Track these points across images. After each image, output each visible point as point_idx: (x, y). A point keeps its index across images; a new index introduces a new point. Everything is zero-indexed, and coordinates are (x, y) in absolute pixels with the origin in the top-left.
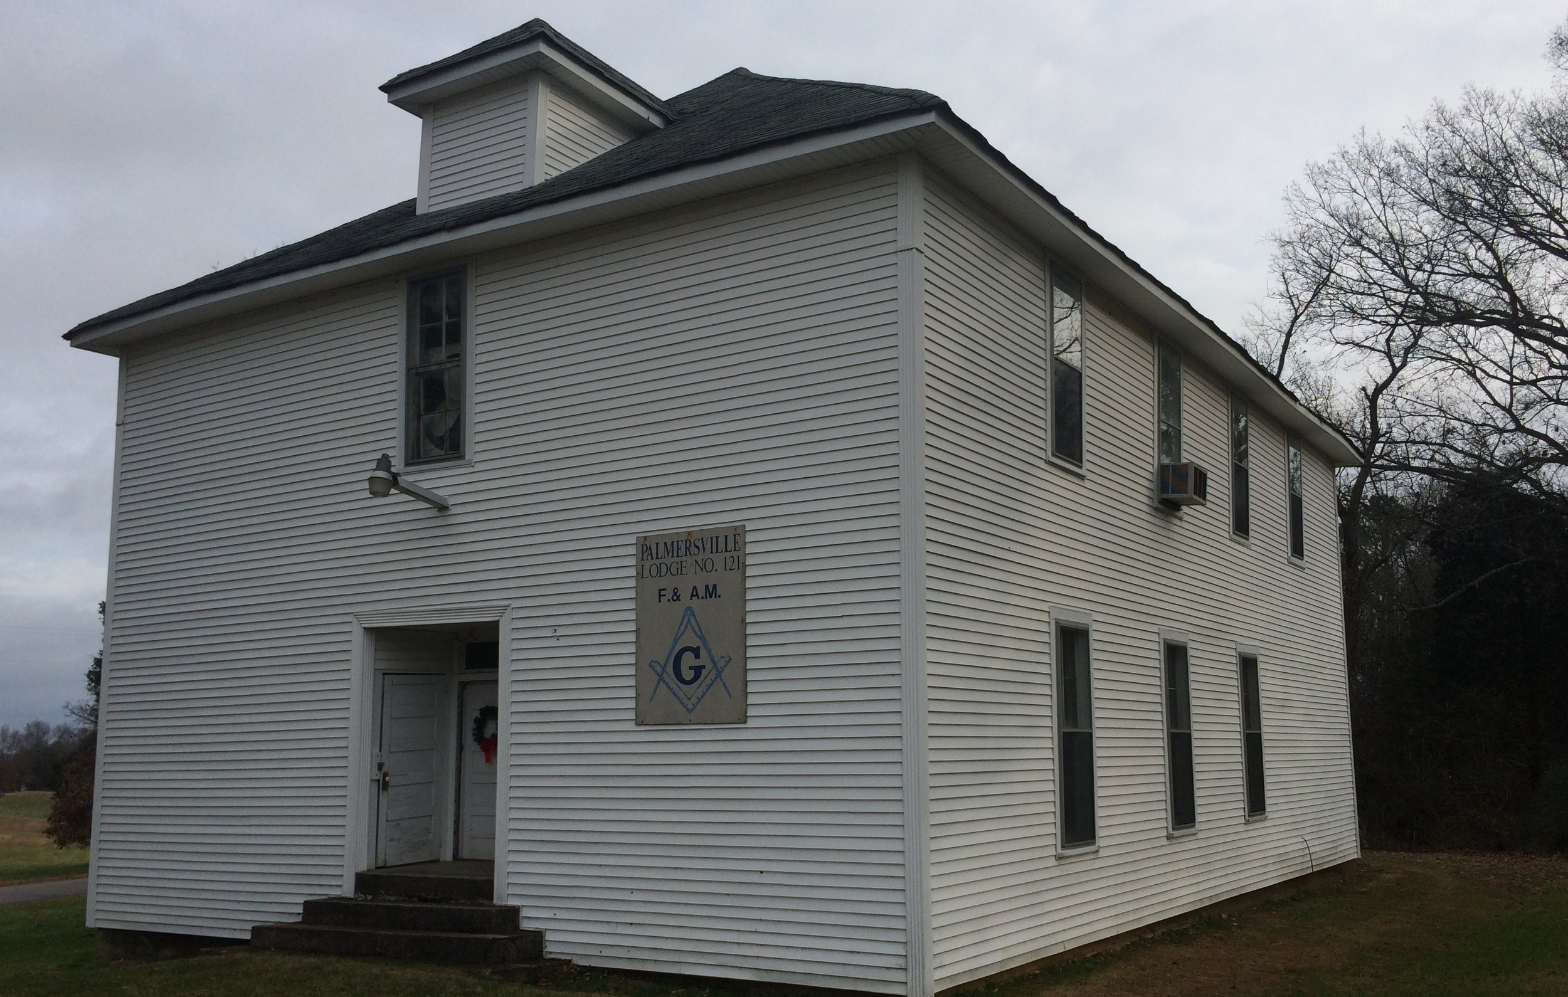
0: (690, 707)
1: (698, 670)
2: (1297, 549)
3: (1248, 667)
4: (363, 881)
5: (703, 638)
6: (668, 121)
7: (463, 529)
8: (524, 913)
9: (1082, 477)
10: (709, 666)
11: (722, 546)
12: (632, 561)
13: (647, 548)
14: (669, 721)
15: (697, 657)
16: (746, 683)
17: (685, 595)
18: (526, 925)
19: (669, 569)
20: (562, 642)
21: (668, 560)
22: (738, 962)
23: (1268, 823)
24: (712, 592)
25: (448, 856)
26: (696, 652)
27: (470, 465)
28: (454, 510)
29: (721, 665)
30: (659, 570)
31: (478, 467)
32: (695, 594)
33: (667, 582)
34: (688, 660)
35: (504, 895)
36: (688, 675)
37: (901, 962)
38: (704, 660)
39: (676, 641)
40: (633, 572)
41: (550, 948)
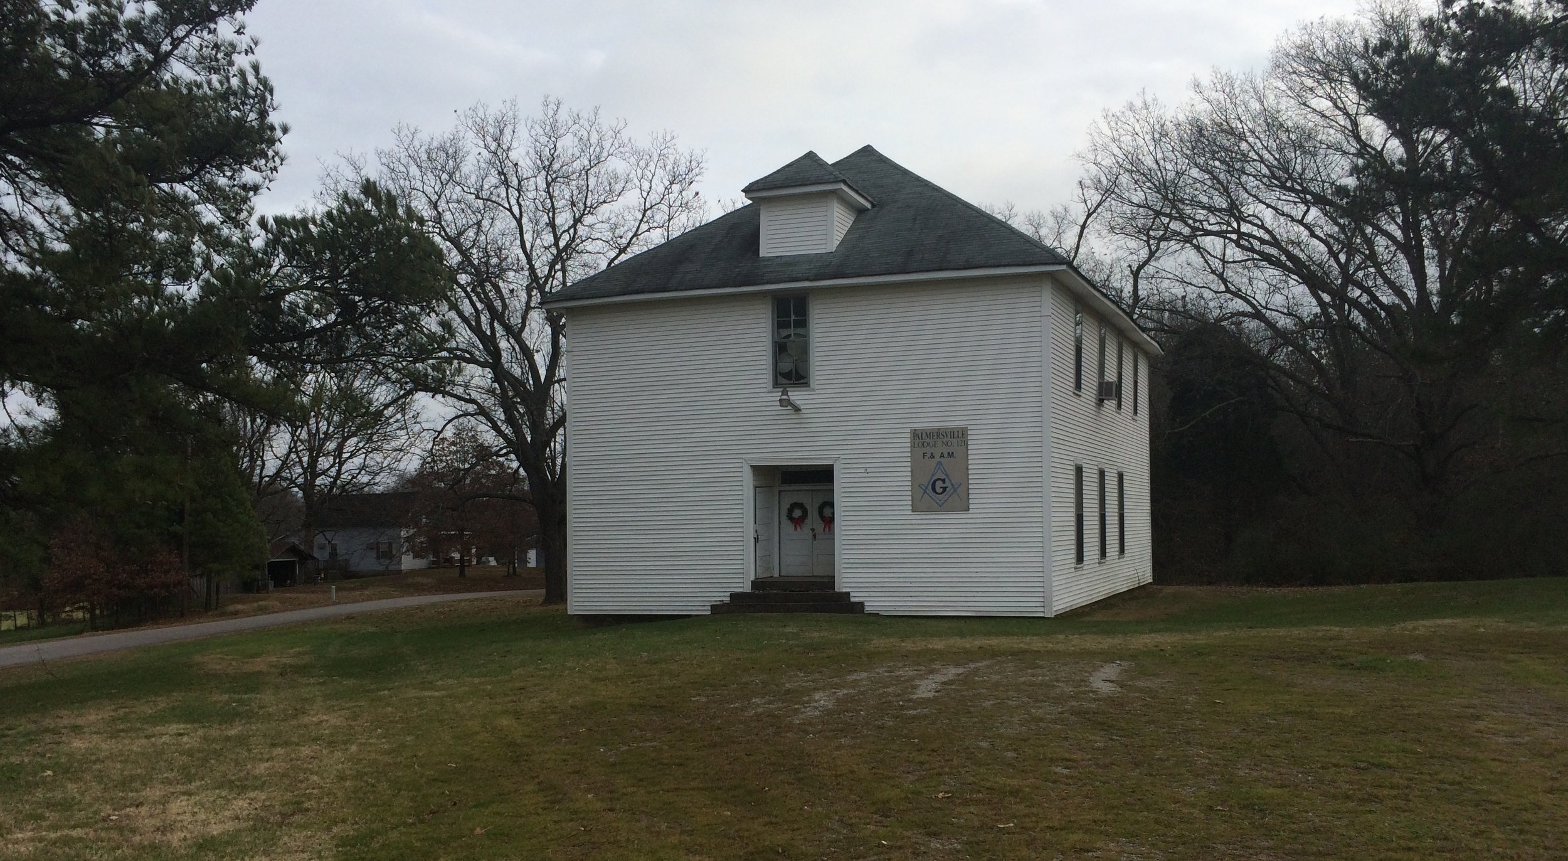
0: (940, 503)
1: (944, 489)
2: (1135, 412)
3: (1121, 476)
4: (754, 584)
5: (947, 475)
6: (873, 206)
7: (810, 421)
8: (852, 594)
9: (1080, 396)
10: (950, 486)
11: (956, 435)
12: (909, 440)
13: (916, 434)
14: (929, 510)
15: (944, 482)
16: (968, 494)
17: (937, 456)
18: (852, 600)
19: (928, 444)
20: (869, 475)
21: (928, 440)
22: (965, 609)
23: (1125, 559)
24: (951, 455)
25: (777, 575)
26: (944, 481)
27: (813, 390)
28: (803, 411)
29: (956, 486)
30: (923, 444)
31: (817, 392)
32: (942, 455)
33: (929, 451)
34: (939, 484)
35: (841, 586)
36: (939, 490)
37: (1042, 604)
38: (948, 484)
39: (933, 475)
40: (909, 445)
41: (867, 609)
